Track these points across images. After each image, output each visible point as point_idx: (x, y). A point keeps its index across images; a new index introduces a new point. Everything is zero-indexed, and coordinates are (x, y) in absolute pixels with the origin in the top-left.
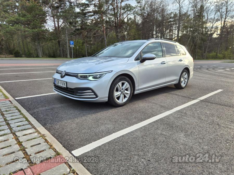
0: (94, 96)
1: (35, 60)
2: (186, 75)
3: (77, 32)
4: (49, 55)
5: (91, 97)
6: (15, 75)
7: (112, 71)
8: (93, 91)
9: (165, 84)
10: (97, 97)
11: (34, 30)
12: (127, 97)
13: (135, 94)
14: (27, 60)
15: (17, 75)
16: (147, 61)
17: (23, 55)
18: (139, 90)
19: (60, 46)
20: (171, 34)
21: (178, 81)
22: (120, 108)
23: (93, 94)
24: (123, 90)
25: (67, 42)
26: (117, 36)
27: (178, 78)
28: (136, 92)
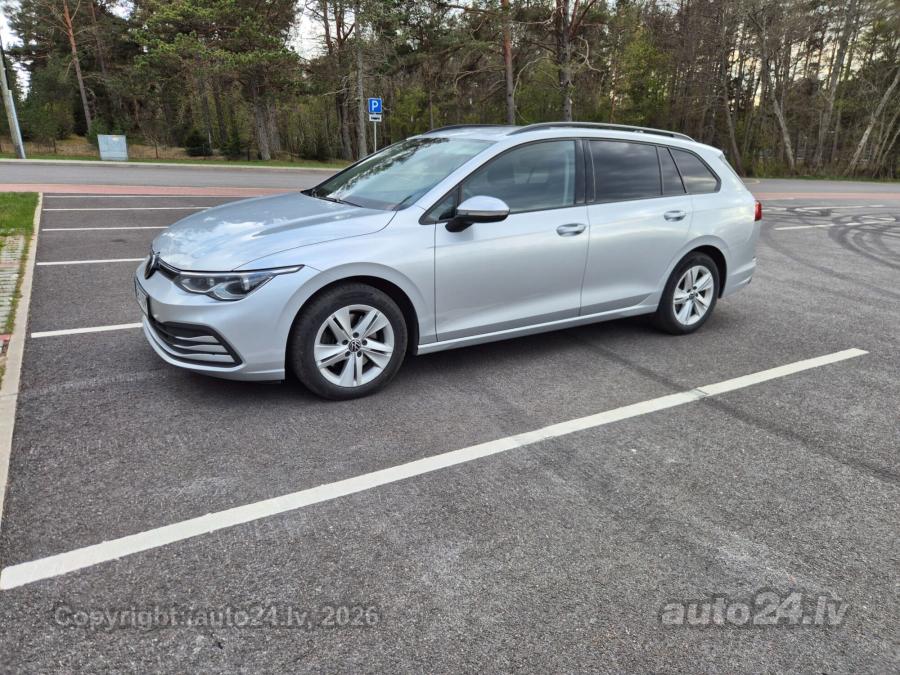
0: (229, 358)
1: (240, 170)
2: (708, 277)
3: (402, 61)
4: (304, 152)
5: (216, 360)
6: (115, 237)
7: (303, 266)
8: (222, 341)
9: (579, 315)
10: (238, 361)
11: (242, 57)
12: (377, 366)
13: (419, 353)
14: (216, 170)
15: (119, 237)
16: (477, 227)
17: (216, 151)
18: (437, 338)
19: (342, 116)
20: (815, 60)
21: (657, 305)
22: (339, 404)
23: (221, 348)
24: (359, 339)
25: (359, 101)
26: (561, 75)
27: (658, 289)
28: (423, 348)
